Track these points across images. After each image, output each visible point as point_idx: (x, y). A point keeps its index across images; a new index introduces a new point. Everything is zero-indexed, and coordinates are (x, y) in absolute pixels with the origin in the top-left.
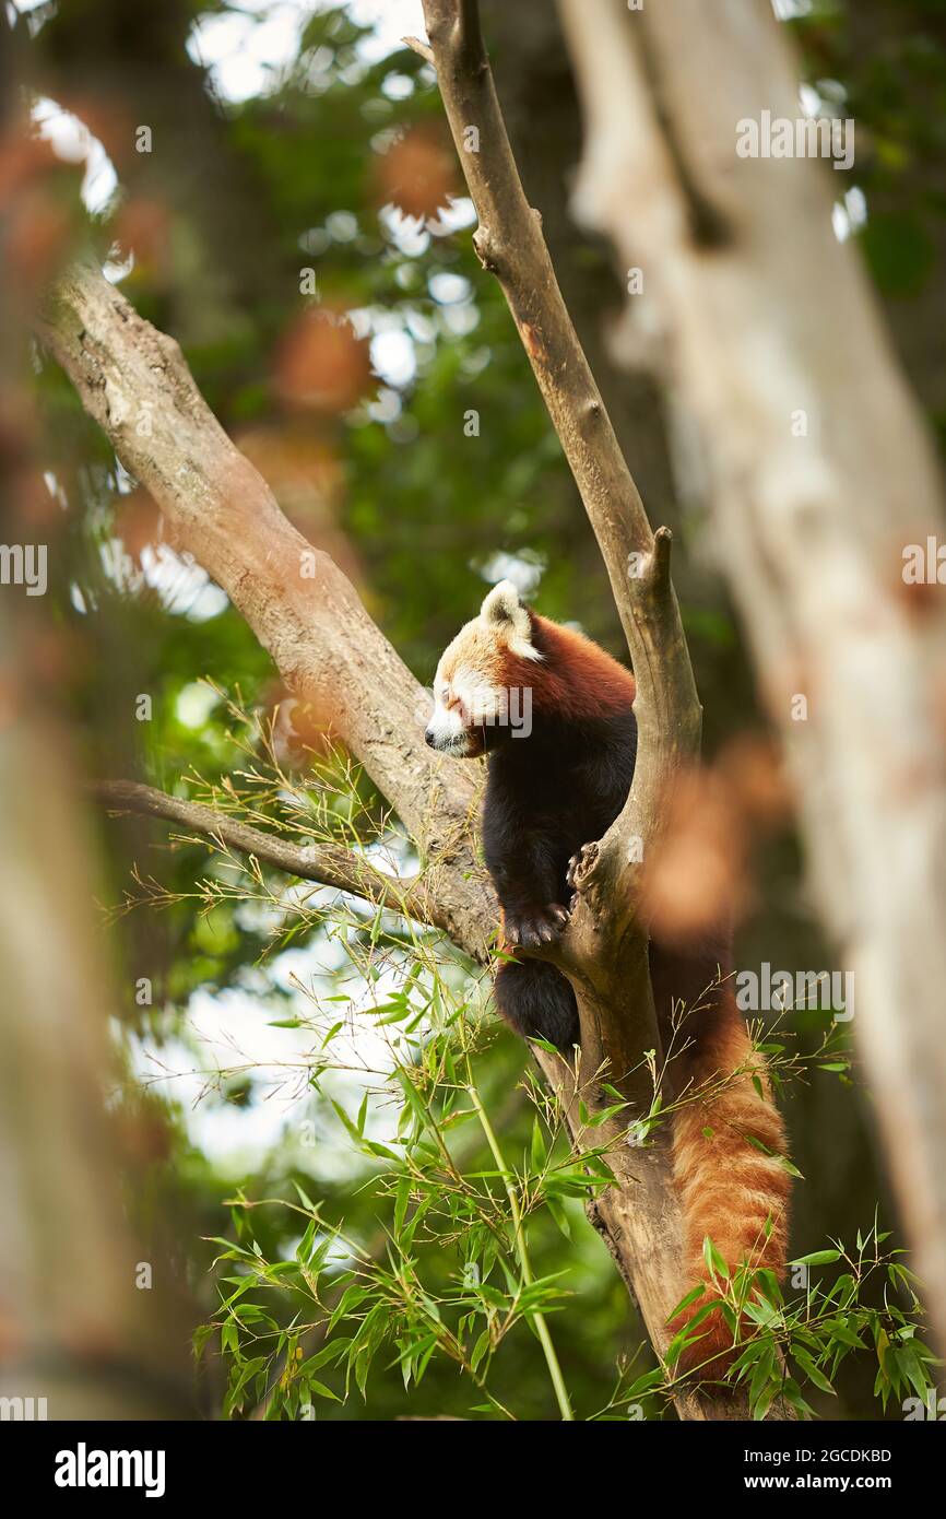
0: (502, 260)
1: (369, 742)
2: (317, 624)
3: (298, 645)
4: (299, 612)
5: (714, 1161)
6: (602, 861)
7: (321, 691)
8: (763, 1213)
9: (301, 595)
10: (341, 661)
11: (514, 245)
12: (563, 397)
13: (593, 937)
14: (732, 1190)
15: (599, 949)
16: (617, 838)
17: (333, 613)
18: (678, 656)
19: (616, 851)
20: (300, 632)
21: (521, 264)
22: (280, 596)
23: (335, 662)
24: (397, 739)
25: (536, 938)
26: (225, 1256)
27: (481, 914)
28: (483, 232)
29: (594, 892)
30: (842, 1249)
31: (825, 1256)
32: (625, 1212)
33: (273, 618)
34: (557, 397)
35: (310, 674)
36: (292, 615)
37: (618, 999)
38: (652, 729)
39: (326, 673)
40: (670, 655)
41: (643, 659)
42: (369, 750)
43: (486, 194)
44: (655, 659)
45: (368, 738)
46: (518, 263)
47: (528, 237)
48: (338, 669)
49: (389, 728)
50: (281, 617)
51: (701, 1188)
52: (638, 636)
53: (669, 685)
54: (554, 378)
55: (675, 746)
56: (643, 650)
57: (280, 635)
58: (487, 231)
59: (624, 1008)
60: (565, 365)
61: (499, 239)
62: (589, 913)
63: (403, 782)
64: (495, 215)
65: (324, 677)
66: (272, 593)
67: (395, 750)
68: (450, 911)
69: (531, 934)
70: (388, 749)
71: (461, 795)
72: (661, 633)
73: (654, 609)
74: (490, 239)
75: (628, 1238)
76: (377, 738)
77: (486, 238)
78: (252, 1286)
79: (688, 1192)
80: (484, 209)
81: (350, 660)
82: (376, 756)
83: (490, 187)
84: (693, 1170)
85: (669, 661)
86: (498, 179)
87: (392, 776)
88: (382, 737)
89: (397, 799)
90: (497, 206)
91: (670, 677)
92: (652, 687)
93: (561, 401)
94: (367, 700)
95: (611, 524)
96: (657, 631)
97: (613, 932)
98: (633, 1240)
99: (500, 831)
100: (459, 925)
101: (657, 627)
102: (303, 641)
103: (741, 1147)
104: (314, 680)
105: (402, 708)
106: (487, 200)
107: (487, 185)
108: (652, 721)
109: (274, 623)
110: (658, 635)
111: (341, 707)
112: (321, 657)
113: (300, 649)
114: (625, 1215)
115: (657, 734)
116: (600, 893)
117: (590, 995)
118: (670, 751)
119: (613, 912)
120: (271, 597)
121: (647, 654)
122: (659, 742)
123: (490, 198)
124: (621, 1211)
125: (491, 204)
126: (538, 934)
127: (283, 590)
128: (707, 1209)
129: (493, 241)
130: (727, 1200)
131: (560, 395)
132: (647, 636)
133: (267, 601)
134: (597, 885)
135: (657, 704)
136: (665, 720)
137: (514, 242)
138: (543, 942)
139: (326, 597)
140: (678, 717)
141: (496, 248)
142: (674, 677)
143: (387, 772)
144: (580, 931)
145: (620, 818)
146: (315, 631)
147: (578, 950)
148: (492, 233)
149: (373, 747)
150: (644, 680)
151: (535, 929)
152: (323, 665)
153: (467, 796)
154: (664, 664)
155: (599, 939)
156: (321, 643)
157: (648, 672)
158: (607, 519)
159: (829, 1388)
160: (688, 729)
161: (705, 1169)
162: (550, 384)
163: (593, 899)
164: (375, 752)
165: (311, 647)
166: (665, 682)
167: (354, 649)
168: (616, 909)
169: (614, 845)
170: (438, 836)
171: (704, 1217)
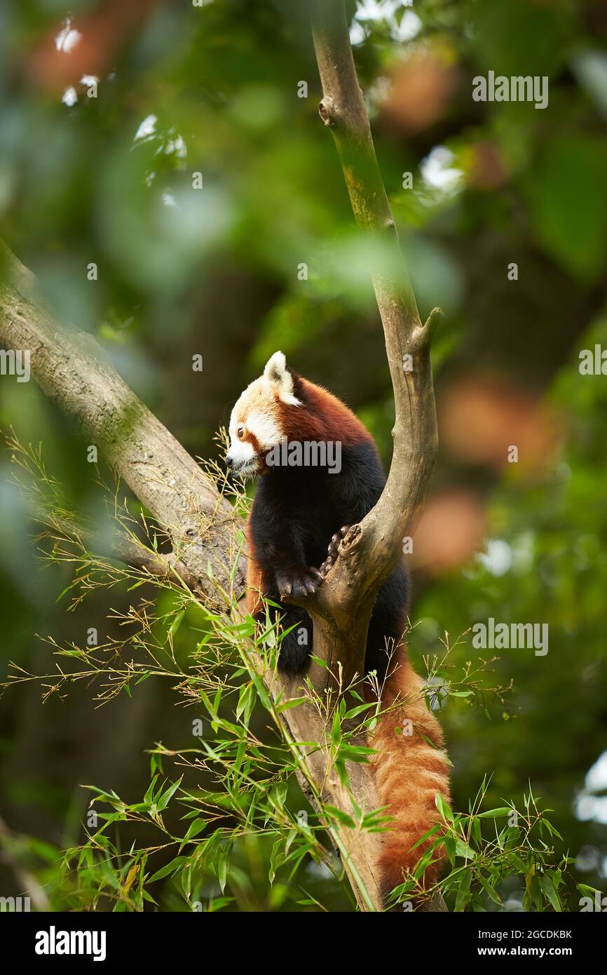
0: (341, 119)
1: (135, 463)
2: (94, 382)
3: (81, 395)
4: (81, 373)
5: (401, 750)
6: (364, 537)
7: (98, 427)
8: (435, 785)
9: (80, 362)
10: (113, 408)
11: (349, 110)
12: (371, 216)
13: (346, 590)
14: (415, 771)
15: (349, 598)
16: (374, 522)
17: (103, 376)
18: (429, 398)
19: (373, 531)
20: (83, 386)
21: (353, 123)
22: (66, 362)
23: (108, 407)
24: (156, 461)
25: (304, 590)
26: (98, 799)
27: (225, 580)
28: (329, 100)
29: (354, 559)
30: (514, 807)
31: (500, 812)
32: (334, 783)
33: (61, 376)
34: (367, 217)
35: (90, 416)
36: (76, 375)
37: (351, 635)
38: (407, 447)
39: (102, 415)
40: (425, 397)
41: (405, 399)
42: (135, 468)
43: (334, 73)
44: (415, 399)
45: (135, 460)
46: (351, 122)
47: (358, 105)
48: (111, 413)
49: (150, 453)
50: (68, 376)
51: (392, 768)
52: (404, 383)
53: (423, 417)
54: (367, 202)
55: (422, 459)
56: (407, 393)
57: (66, 388)
58: (331, 99)
59: (353, 641)
60: (375, 194)
61: (339, 105)
62: (345, 573)
63: (162, 490)
64: (339, 89)
65: (100, 418)
66: (62, 360)
67: (155, 468)
68: (200, 578)
69: (301, 588)
70: (150, 467)
71: (206, 499)
72: (421, 383)
73: (419, 365)
74: (333, 105)
75: (336, 801)
76: (142, 460)
77: (331, 104)
78: (115, 820)
79: (381, 772)
80: (330, 84)
81: (118, 407)
82: (140, 472)
83: (337, 69)
84: (385, 758)
85: (424, 401)
86: (343, 64)
87: (153, 486)
88: (146, 459)
89: (156, 501)
90: (341, 82)
91: (424, 412)
92: (410, 418)
93: (369, 219)
94: (133, 434)
95: (395, 305)
96: (418, 380)
97: (362, 586)
98: (339, 802)
99: (269, 520)
100: (206, 587)
101: (419, 377)
102: (85, 393)
103: (420, 742)
104: (93, 420)
105: (158, 441)
106: (334, 78)
107: (335, 67)
108: (409, 442)
109: (61, 380)
110: (419, 383)
111: (112, 439)
112: (99, 404)
113: (82, 398)
114: (335, 785)
115: (411, 451)
116: (358, 559)
117: (331, 631)
118: (419, 463)
119: (365, 573)
120: (61, 363)
121: (409, 395)
122: (411, 456)
123: (336, 77)
124: (332, 782)
125: (336, 81)
126: (305, 587)
127: (68, 358)
128: (398, 783)
129: (336, 106)
130: (412, 777)
131: (369, 215)
132: (411, 383)
133: (57, 365)
134: (357, 553)
135: (413, 430)
136: (417, 441)
137: (350, 108)
138: (309, 593)
139: (97, 365)
140: (426, 440)
141: (337, 111)
142: (427, 412)
143: (149, 483)
144: (334, 587)
145: (376, 509)
146: (92, 387)
147: (330, 600)
148: (334, 102)
149: (138, 466)
150: (404, 413)
151: (303, 584)
152: (100, 409)
153: (210, 500)
154: (420, 402)
155: (350, 591)
156: (97, 395)
157: (408, 408)
158: (393, 301)
159: (499, 901)
160: (431, 449)
161: (394, 757)
162: (363, 207)
163: (352, 563)
164: (140, 469)
165: (90, 397)
166: (420, 416)
167: (120, 400)
168: (368, 570)
169: (371, 527)
170: (191, 527)
171: (397, 788)
